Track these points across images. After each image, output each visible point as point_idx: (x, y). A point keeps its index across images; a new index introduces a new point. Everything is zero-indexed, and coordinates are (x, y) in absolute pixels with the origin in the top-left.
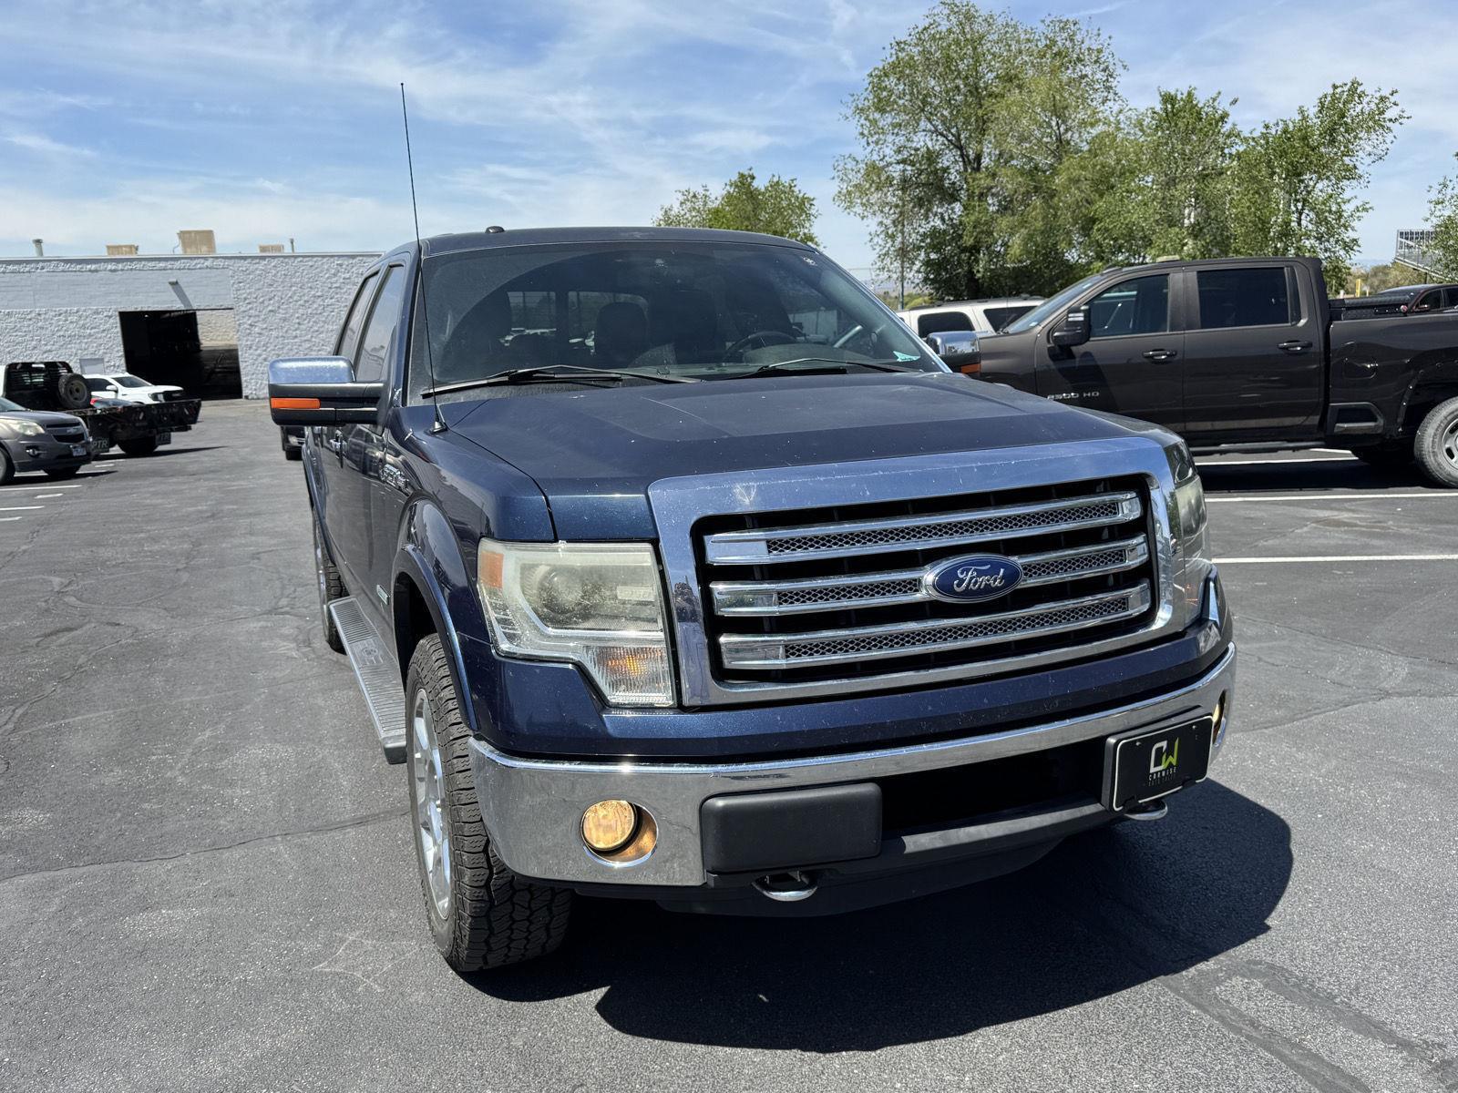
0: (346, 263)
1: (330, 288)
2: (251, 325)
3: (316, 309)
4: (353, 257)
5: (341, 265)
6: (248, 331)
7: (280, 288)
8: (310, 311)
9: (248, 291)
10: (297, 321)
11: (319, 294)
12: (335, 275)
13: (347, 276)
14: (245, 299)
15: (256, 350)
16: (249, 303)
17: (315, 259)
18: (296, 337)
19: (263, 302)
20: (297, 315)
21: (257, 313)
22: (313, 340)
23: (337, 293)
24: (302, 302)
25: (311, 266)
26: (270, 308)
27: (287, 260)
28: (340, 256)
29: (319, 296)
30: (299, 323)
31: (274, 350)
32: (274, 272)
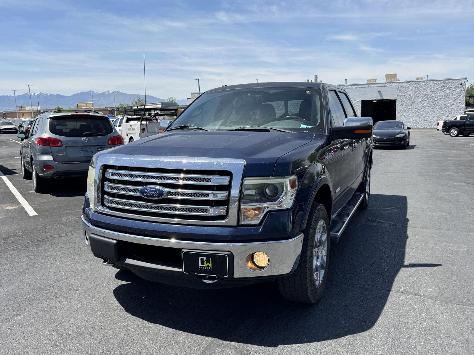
0: (438, 83)
1: (431, 92)
2: (401, 104)
3: (425, 99)
4: (441, 80)
5: (436, 84)
6: (400, 106)
7: (413, 92)
8: (422, 100)
9: (402, 93)
10: (417, 103)
11: (427, 94)
12: (433, 87)
13: (438, 87)
14: (401, 96)
15: (402, 113)
16: (402, 97)
17: (427, 82)
18: (416, 108)
19: (406, 97)
20: (417, 101)
21: (404, 100)
22: (422, 109)
23: (433, 94)
24: (420, 97)
25: (425, 84)
26: (409, 99)
27: (417, 83)
28: (436, 81)
29: (426, 95)
30: (418, 104)
31: (408, 113)
32: (412, 86)
